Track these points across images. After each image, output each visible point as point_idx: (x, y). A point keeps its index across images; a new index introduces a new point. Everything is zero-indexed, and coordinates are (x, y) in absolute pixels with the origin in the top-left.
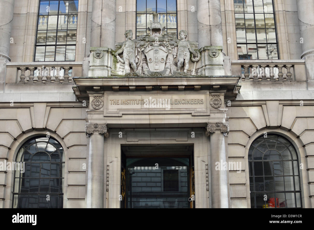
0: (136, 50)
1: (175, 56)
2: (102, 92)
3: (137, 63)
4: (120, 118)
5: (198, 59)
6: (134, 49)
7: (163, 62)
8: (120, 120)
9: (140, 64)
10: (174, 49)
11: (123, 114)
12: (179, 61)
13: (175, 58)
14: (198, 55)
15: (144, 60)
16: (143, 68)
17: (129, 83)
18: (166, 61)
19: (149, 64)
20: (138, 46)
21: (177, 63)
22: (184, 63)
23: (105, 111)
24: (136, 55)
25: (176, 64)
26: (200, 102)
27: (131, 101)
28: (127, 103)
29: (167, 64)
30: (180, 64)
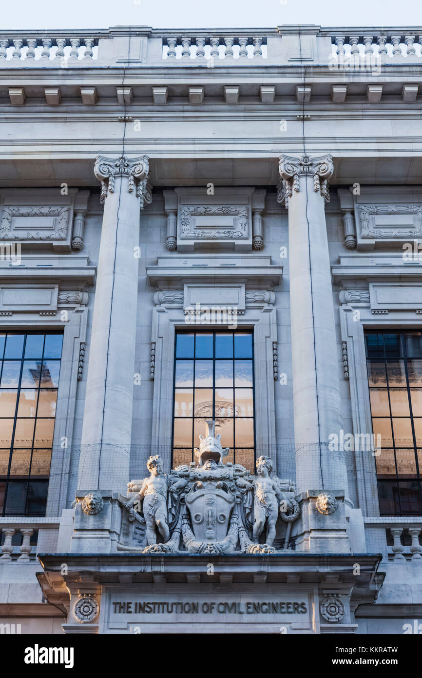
0: (170, 497)
1: (248, 511)
2: (97, 586)
3: (170, 525)
5: (294, 515)
6: (165, 494)
7: (223, 522)
9: (178, 526)
10: (247, 494)
12: (255, 521)
13: (249, 513)
14: (295, 508)
15: (184, 517)
16: (183, 535)
17: (153, 567)
18: (229, 521)
19: (195, 526)
20: (174, 488)
21: (253, 524)
22: (267, 525)
23: (101, 626)
24: (170, 506)
25: (249, 528)
26: (300, 609)
27: (157, 606)
28: (148, 610)
29: (232, 526)
30: (259, 527)
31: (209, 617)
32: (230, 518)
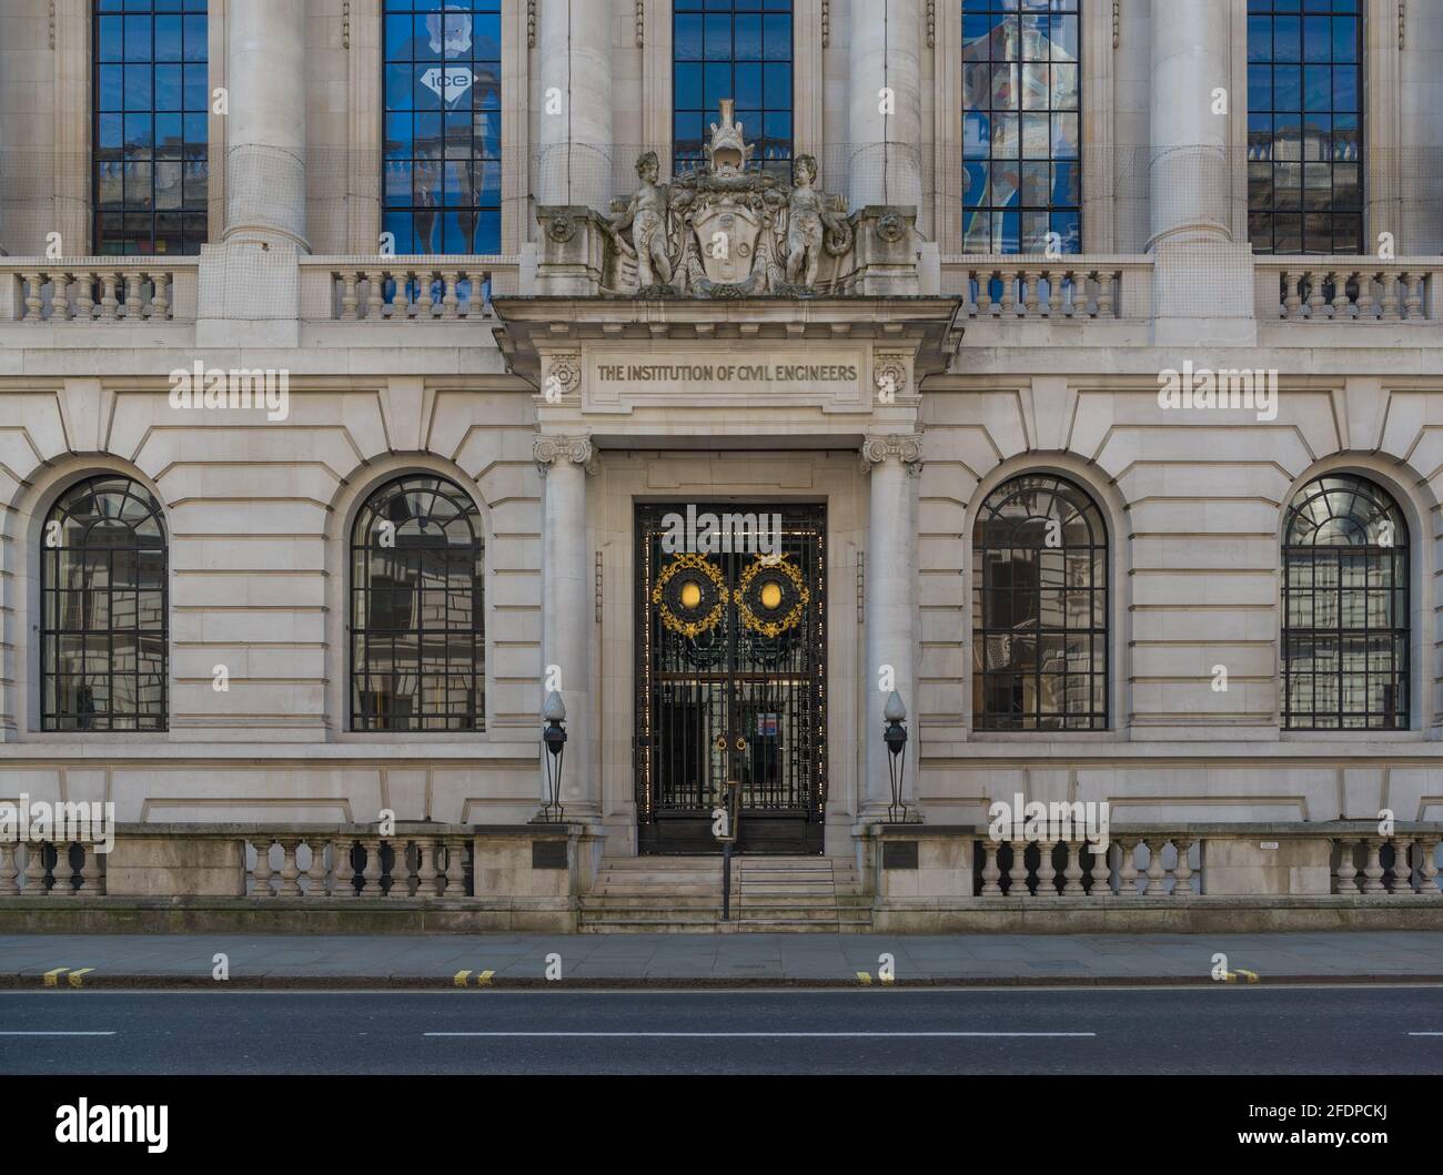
2: (576, 343)
3: (672, 260)
4: (627, 419)
5: (844, 245)
6: (663, 214)
7: (746, 254)
8: (625, 423)
9: (682, 262)
10: (779, 214)
11: (634, 408)
12: (791, 253)
15: (691, 247)
16: (691, 273)
17: (650, 315)
18: (754, 254)
19: (706, 261)
20: (675, 204)
21: (786, 258)
22: (806, 259)
23: (584, 398)
24: (670, 232)
25: (782, 262)
26: (848, 374)
27: (657, 370)
28: (646, 376)
29: (758, 260)
30: (795, 261)
31: (726, 386)
32: (756, 249)
